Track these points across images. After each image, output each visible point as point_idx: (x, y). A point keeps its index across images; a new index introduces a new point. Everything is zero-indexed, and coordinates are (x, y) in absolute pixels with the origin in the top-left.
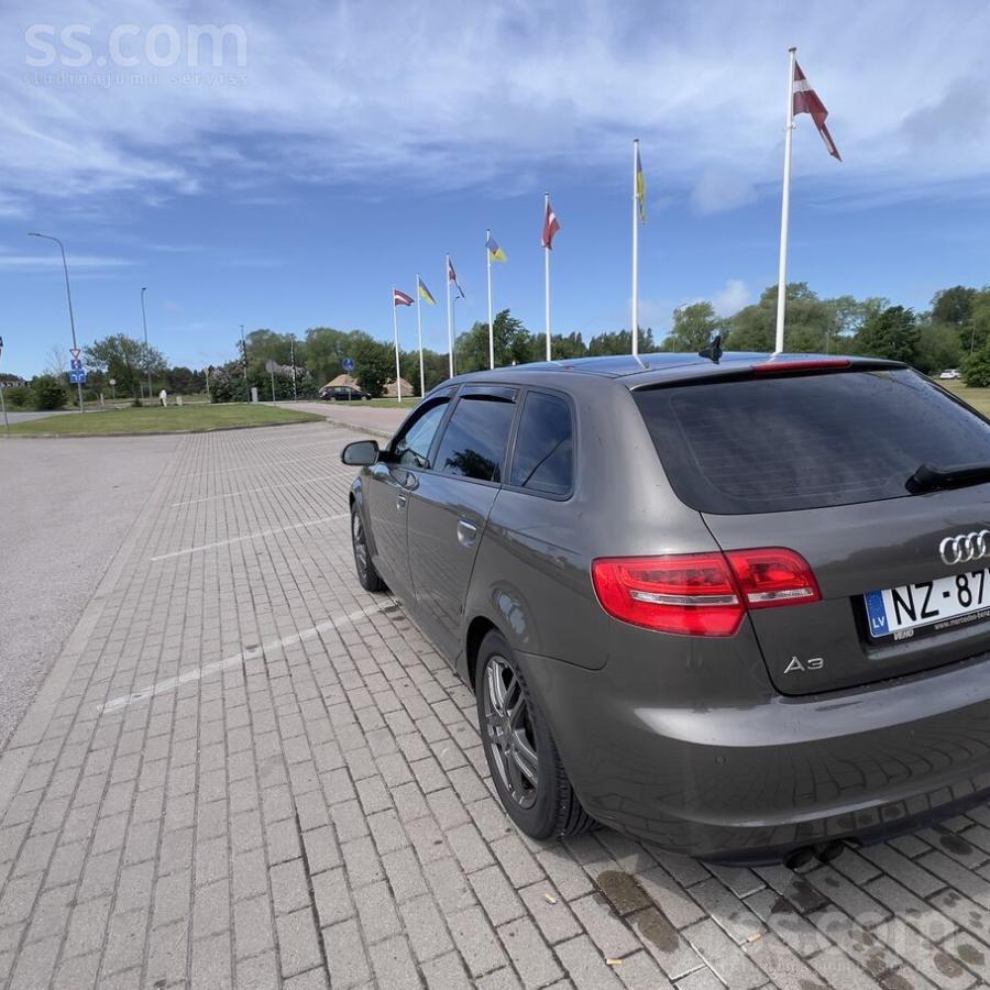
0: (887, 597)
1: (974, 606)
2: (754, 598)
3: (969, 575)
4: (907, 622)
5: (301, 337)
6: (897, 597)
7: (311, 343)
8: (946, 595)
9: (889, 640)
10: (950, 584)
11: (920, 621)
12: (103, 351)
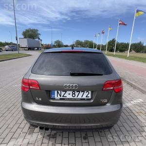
0: (56, 92)
1: (76, 97)
2: (31, 87)
3: (76, 92)
4: (59, 97)
5: (83, 41)
6: (58, 92)
7: (84, 42)
8: (69, 94)
9: (54, 99)
10: (71, 92)
11: (62, 97)
12: (56, 42)
